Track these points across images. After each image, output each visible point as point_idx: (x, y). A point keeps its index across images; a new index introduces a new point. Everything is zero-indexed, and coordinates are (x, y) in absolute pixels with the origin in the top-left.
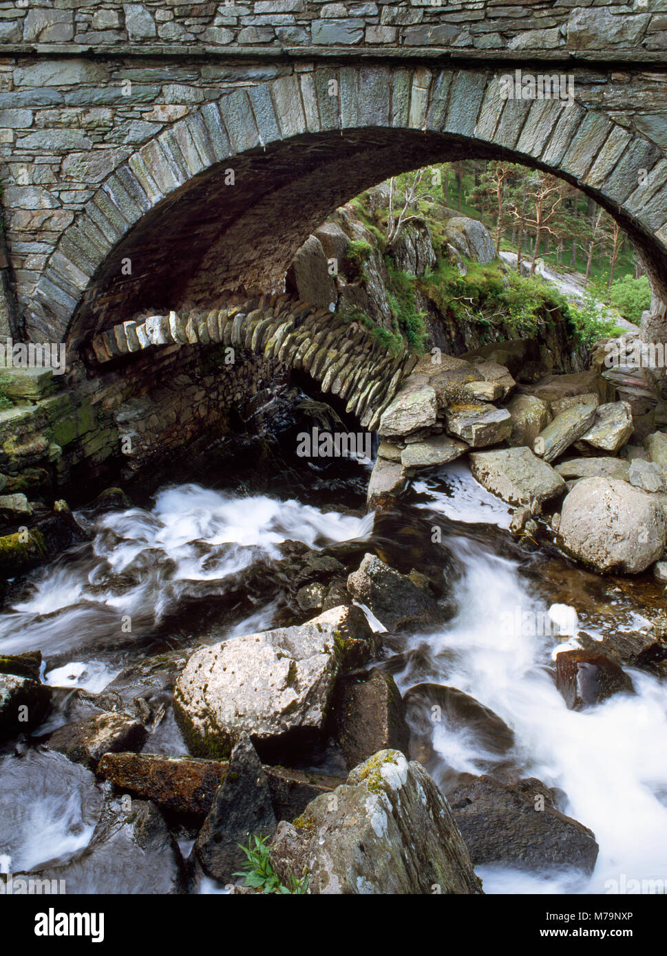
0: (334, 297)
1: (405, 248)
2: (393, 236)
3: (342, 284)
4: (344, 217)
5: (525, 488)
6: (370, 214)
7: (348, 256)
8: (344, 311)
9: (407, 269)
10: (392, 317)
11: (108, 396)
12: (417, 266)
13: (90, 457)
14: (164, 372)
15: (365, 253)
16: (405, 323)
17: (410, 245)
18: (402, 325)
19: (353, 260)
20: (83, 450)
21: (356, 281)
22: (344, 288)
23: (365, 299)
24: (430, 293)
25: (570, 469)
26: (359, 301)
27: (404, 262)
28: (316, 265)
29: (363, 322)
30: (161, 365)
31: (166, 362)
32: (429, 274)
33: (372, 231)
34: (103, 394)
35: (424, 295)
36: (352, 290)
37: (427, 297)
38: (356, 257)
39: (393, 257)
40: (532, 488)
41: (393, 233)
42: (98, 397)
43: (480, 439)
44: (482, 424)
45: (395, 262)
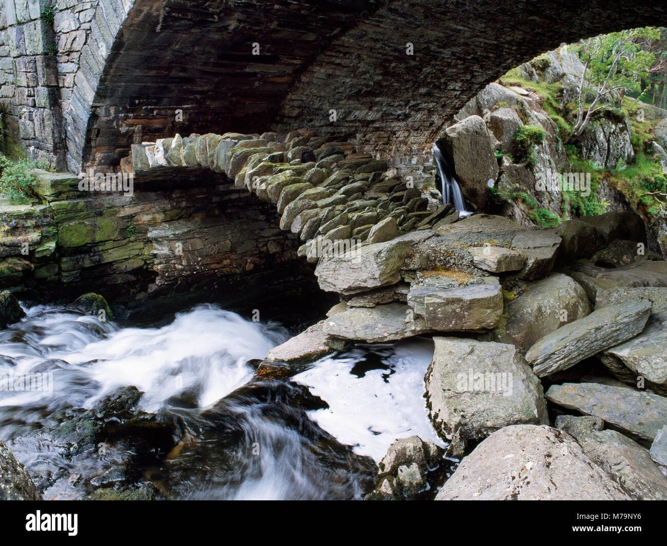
0: (494, 173)
1: (595, 140)
2: (579, 127)
3: (507, 162)
4: (522, 105)
5: (459, 408)
6: (561, 106)
7: (518, 139)
8: (504, 188)
9: (595, 160)
10: (563, 201)
11: (143, 212)
12: (607, 158)
13: (111, 264)
14: (229, 205)
15: (537, 138)
16: (578, 209)
17: (601, 137)
18: (574, 211)
19: (522, 142)
20: (100, 255)
21: (523, 162)
22: (507, 167)
23: (531, 182)
24: (619, 184)
25: (572, 397)
26: (523, 181)
27: (592, 153)
28: (477, 143)
29: (524, 201)
30: (227, 198)
31: (234, 196)
32: (622, 167)
33: (555, 120)
34: (137, 209)
35: (612, 186)
36: (516, 170)
37: (615, 189)
38: (524, 139)
39: (580, 147)
40: (469, 411)
41: (581, 124)
42: (128, 211)
43: (435, 318)
44: (440, 297)
45: (581, 152)
